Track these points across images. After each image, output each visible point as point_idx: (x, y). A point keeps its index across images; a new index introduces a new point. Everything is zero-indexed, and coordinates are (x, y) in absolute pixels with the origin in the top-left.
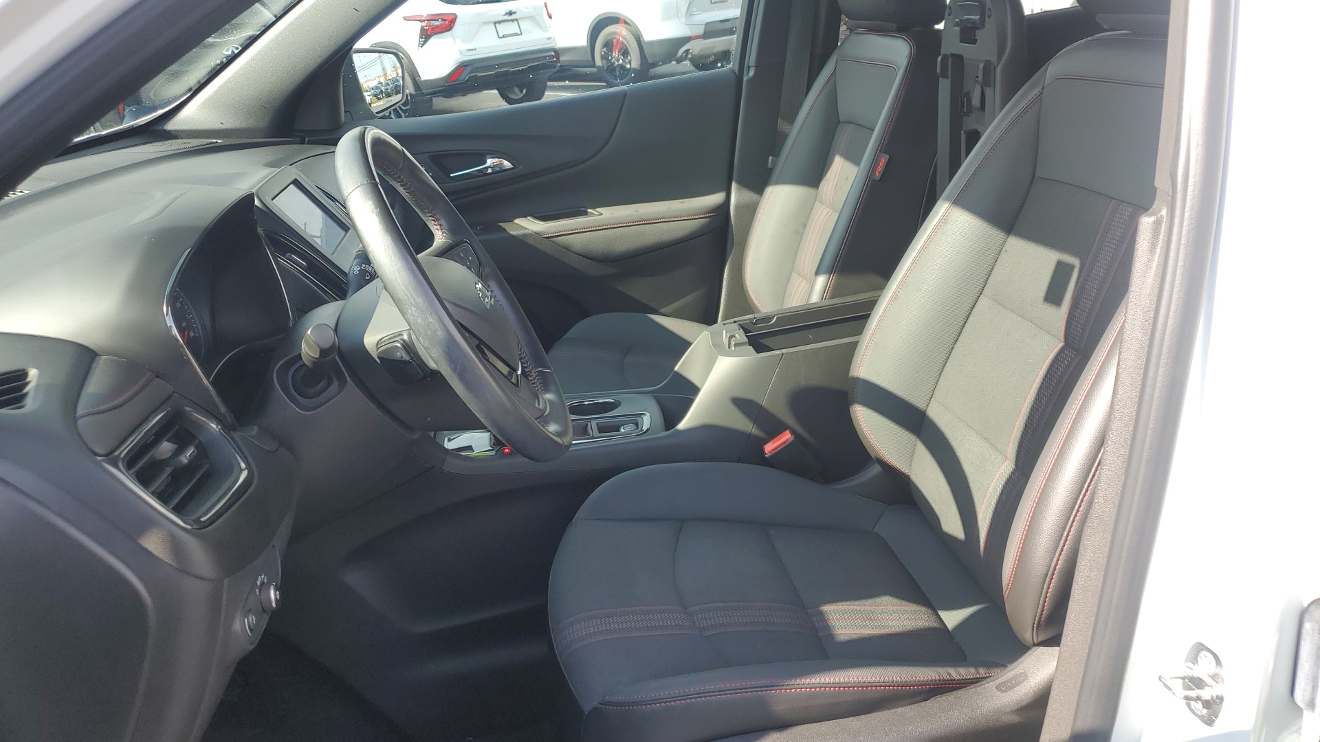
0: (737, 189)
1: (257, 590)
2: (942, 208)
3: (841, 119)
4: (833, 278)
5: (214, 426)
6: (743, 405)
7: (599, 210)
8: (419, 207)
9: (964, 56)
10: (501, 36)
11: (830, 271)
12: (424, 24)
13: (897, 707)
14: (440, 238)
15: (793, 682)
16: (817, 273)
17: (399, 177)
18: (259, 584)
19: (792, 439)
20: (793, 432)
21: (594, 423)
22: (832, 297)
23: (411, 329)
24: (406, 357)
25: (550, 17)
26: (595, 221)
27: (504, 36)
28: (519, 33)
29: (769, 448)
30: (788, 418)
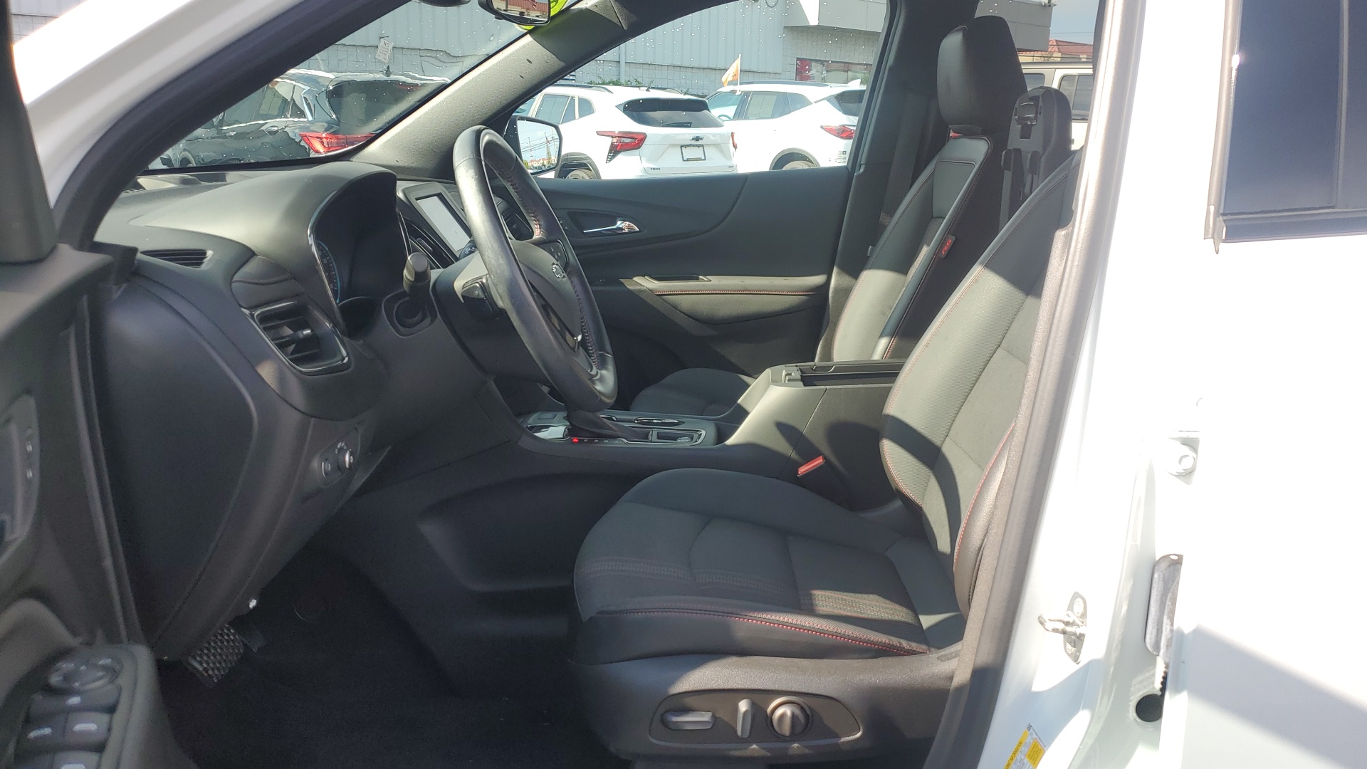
0: (839, 274)
1: (336, 450)
2: (977, 271)
3: (934, 216)
4: (894, 341)
5: (328, 325)
6: (784, 428)
7: (709, 277)
8: (524, 207)
9: (1022, 150)
10: (685, 159)
11: (892, 335)
12: (615, 140)
13: (847, 659)
14: (538, 234)
15: (751, 614)
16: (881, 336)
17: (510, 177)
18: (339, 447)
19: (822, 463)
20: (825, 458)
21: (655, 432)
22: (892, 357)
23: (488, 274)
24: (482, 296)
25: (735, 146)
26: (703, 285)
27: (688, 160)
28: (703, 158)
29: (802, 470)
30: (824, 447)
